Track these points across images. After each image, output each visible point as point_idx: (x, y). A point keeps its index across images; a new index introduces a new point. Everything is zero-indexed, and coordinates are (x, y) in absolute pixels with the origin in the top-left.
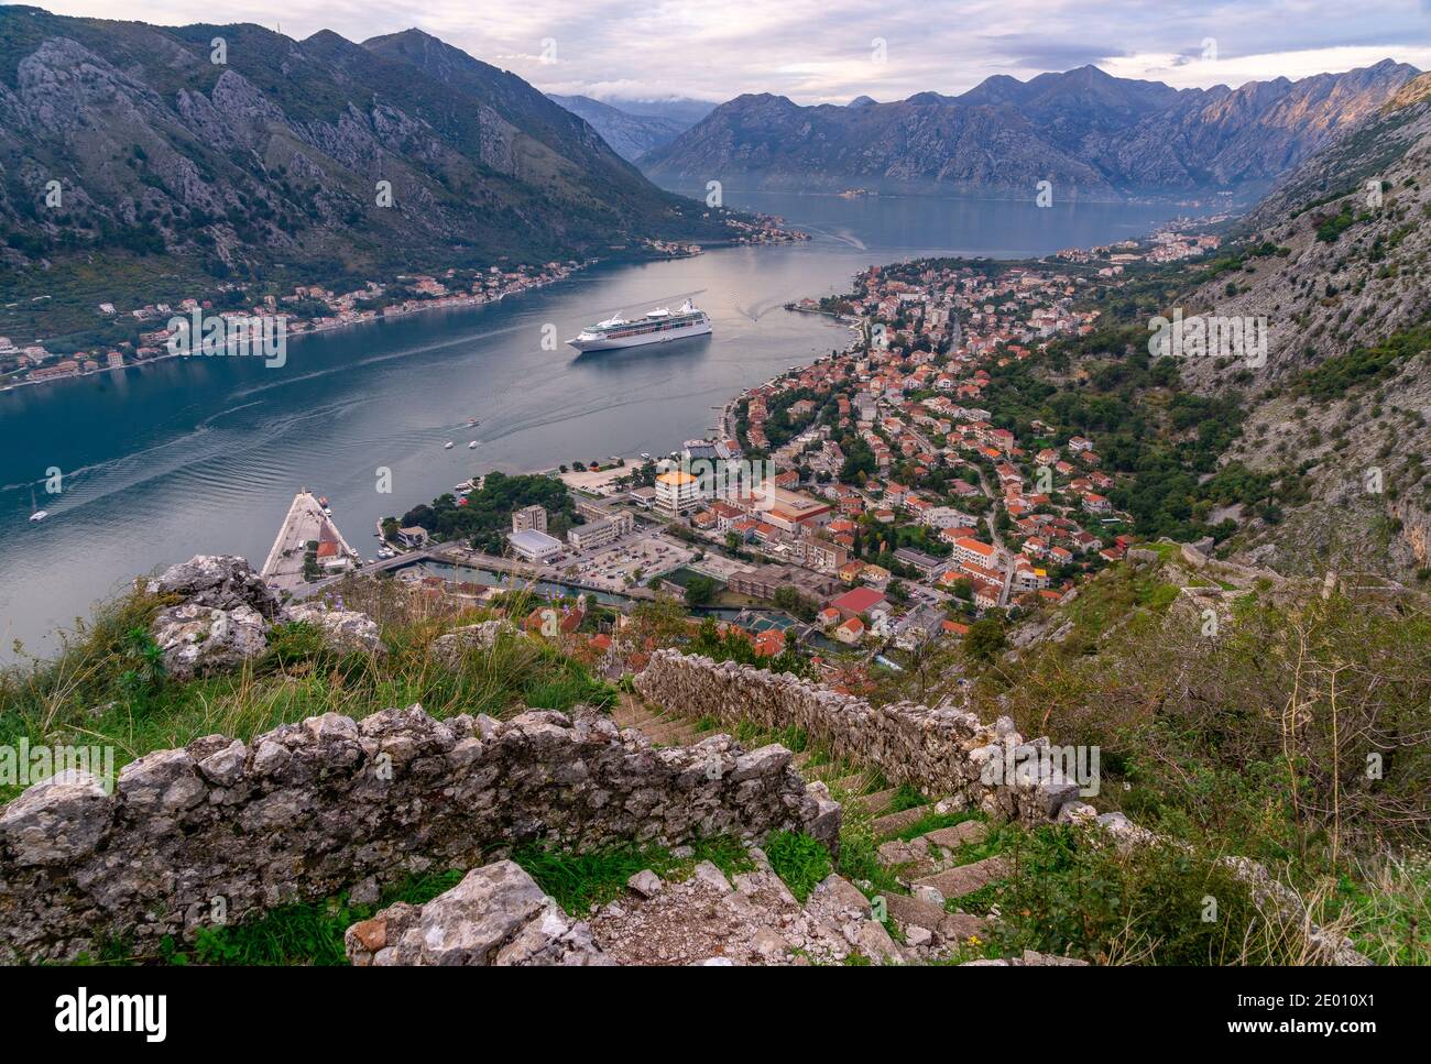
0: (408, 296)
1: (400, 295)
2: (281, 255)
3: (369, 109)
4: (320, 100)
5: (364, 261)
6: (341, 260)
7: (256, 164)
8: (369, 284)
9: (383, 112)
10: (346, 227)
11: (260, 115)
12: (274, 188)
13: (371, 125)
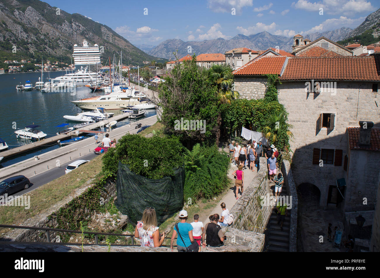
2: (50, 55)
3: (71, 22)
4: (56, 19)
7: (39, 32)
9: (75, 24)
10: (68, 50)
11: (40, 20)
13: (71, 26)
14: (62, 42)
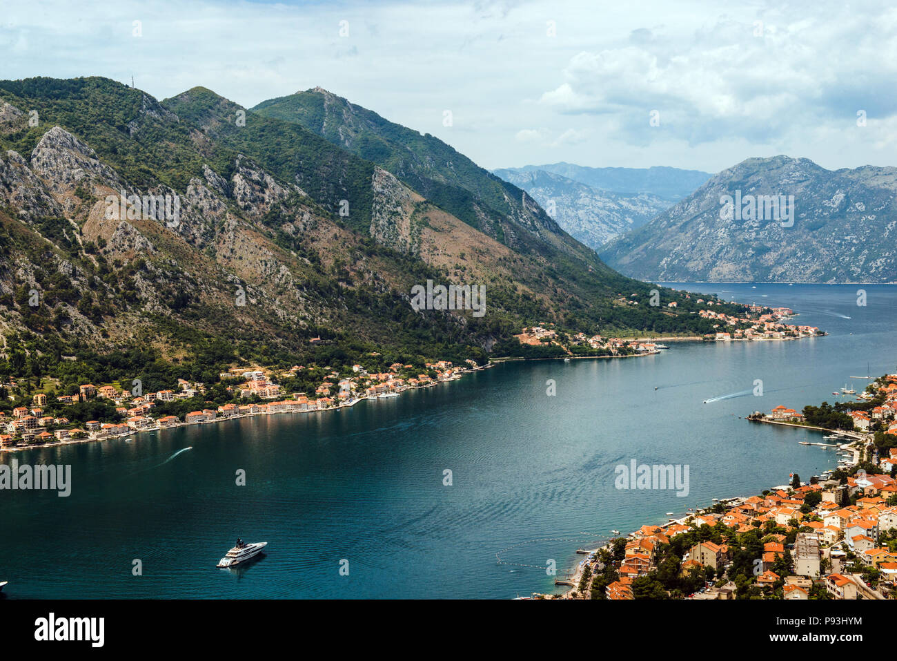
0: (228, 398)
1: (219, 395)
2: (76, 346)
3: (229, 172)
4: (169, 163)
5: (181, 354)
6: (152, 352)
7: (71, 235)
8: (181, 382)
9: (247, 177)
10: (169, 312)
11: (86, 179)
12: (85, 263)
13: (229, 192)
14: (153, 278)
